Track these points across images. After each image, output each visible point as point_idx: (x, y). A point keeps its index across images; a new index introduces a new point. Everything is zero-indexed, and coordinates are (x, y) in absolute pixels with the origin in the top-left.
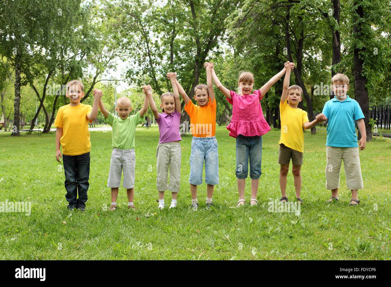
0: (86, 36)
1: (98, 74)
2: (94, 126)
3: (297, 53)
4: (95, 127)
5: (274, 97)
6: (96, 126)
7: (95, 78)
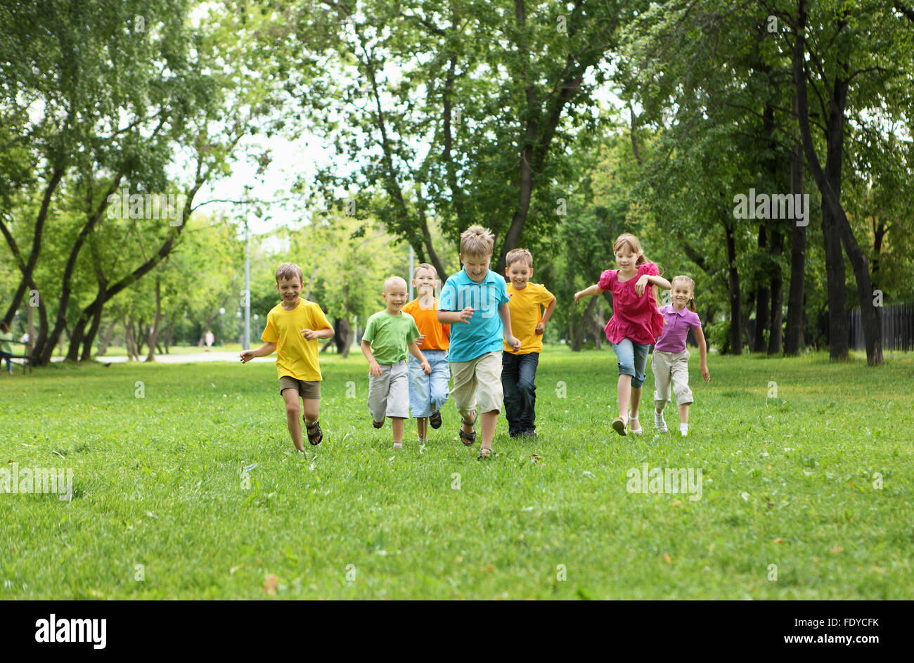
0: (175, 62)
1: (200, 181)
2: (164, 350)
3: (827, 123)
4: (167, 352)
5: (756, 258)
6: (172, 349)
7: (191, 195)
